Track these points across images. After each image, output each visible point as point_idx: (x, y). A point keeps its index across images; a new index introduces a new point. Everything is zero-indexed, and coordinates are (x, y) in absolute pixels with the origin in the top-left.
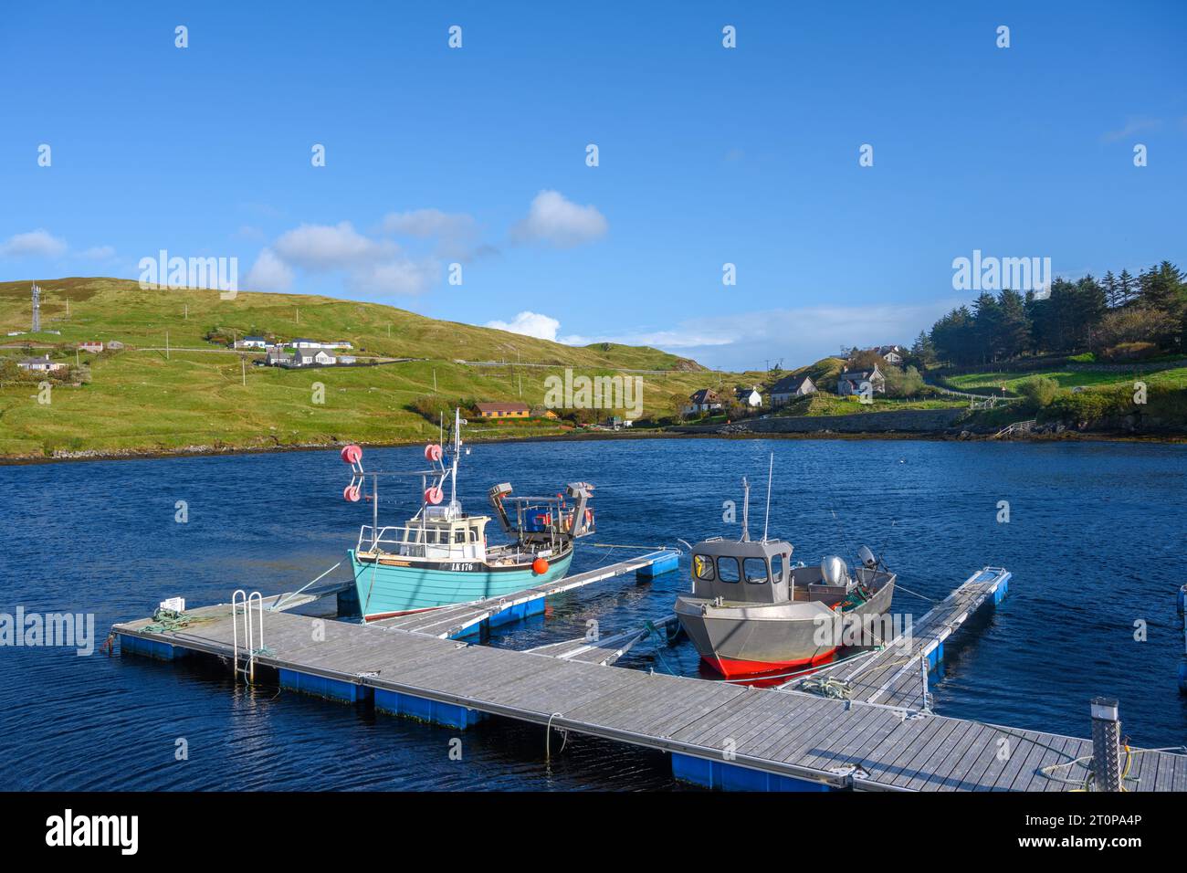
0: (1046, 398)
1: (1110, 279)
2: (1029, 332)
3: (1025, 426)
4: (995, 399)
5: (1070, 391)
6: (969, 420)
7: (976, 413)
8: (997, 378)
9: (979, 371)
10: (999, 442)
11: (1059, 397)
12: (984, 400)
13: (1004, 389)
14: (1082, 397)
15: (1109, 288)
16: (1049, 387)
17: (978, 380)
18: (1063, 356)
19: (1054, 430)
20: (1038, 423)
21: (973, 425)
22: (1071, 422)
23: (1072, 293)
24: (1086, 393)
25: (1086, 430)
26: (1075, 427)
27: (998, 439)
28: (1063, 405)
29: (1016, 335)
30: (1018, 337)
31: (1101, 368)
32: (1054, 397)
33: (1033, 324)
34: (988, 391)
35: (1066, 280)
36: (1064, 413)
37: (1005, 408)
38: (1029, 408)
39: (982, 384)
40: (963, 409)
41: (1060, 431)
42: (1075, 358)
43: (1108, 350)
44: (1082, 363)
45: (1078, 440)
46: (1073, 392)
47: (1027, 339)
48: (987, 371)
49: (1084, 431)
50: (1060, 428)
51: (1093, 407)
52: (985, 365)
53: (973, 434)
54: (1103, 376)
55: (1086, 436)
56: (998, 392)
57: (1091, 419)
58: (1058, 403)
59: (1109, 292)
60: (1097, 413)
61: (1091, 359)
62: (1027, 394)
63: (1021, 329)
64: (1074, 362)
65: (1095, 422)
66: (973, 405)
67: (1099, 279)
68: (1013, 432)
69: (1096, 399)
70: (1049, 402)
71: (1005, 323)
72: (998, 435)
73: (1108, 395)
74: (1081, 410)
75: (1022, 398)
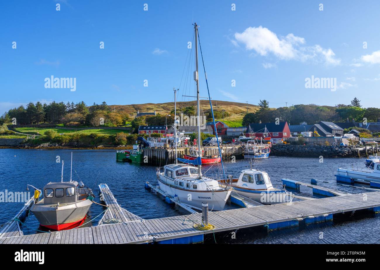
0: (53, 136)
1: (69, 104)
2: (44, 116)
3: (46, 145)
4: (35, 136)
5: (60, 134)
6: (26, 142)
7: (29, 140)
8: (34, 129)
9: (28, 127)
10: (38, 149)
11: (57, 136)
12: (31, 136)
13: (38, 133)
14: (63, 136)
15: (68, 106)
16: (54, 133)
17: (27, 130)
18: (54, 124)
19: (55, 146)
20: (50, 144)
21: (28, 144)
22: (60, 143)
23: (58, 106)
24: (64, 135)
25: (64, 146)
26: (61, 145)
27: (38, 148)
28: (58, 138)
29: (40, 117)
30: (41, 117)
31: (66, 128)
32: (56, 136)
33: (46, 114)
34: (33, 133)
35: (56, 102)
36: (58, 141)
37: (39, 139)
38: (48, 139)
39: (30, 131)
40: (24, 139)
41: (57, 146)
42: (59, 125)
43: (68, 123)
44: (60, 126)
45: (62, 149)
46: (61, 135)
47: (43, 118)
48: (30, 127)
49: (63, 146)
50: (57, 145)
51: (66, 139)
52: (29, 125)
53: (29, 147)
54: (66, 131)
55: (64, 148)
56: (36, 134)
57: (66, 142)
58: (56, 138)
59: (68, 107)
60: (67, 141)
61: (63, 125)
62: (47, 135)
63: (42, 115)
64: (58, 126)
65: (66, 143)
66: (28, 138)
67: (66, 104)
68: (43, 146)
69: (67, 137)
70: (54, 138)
71: (37, 112)
72: (38, 147)
73: (70, 136)
74: (63, 140)
75: (45, 136)
